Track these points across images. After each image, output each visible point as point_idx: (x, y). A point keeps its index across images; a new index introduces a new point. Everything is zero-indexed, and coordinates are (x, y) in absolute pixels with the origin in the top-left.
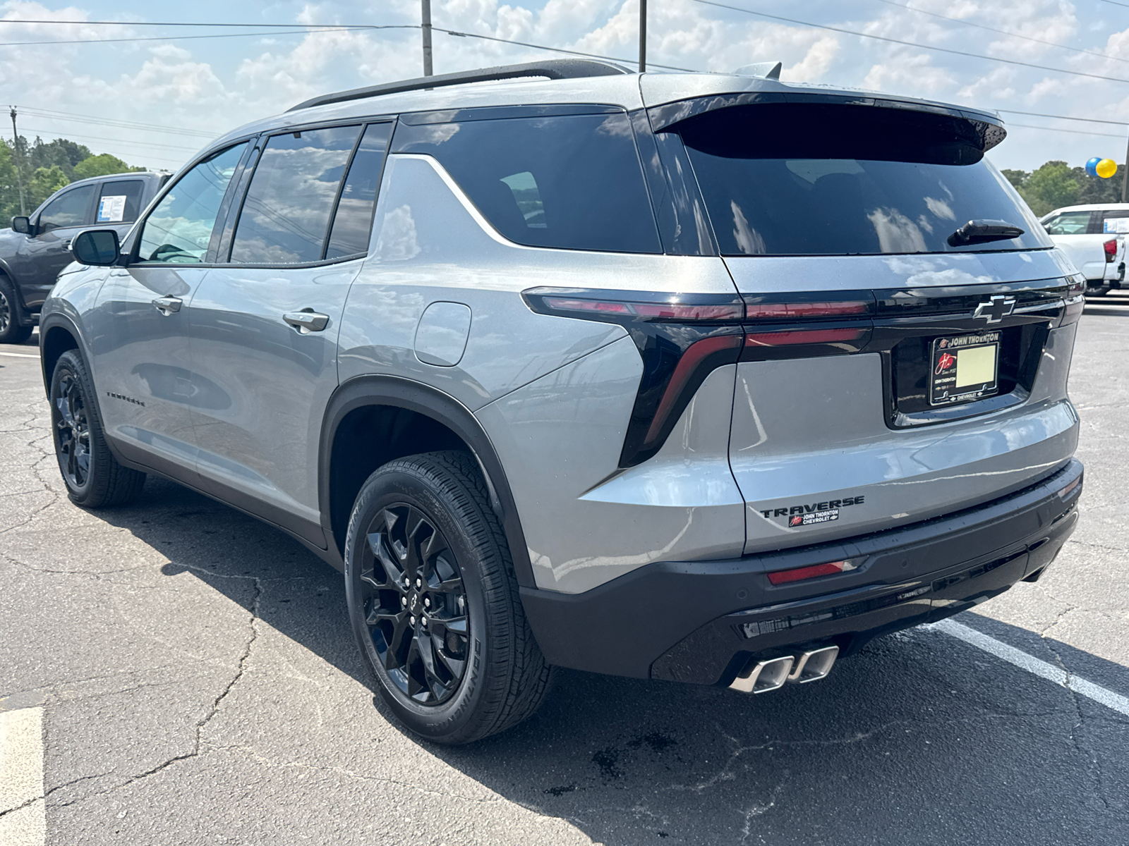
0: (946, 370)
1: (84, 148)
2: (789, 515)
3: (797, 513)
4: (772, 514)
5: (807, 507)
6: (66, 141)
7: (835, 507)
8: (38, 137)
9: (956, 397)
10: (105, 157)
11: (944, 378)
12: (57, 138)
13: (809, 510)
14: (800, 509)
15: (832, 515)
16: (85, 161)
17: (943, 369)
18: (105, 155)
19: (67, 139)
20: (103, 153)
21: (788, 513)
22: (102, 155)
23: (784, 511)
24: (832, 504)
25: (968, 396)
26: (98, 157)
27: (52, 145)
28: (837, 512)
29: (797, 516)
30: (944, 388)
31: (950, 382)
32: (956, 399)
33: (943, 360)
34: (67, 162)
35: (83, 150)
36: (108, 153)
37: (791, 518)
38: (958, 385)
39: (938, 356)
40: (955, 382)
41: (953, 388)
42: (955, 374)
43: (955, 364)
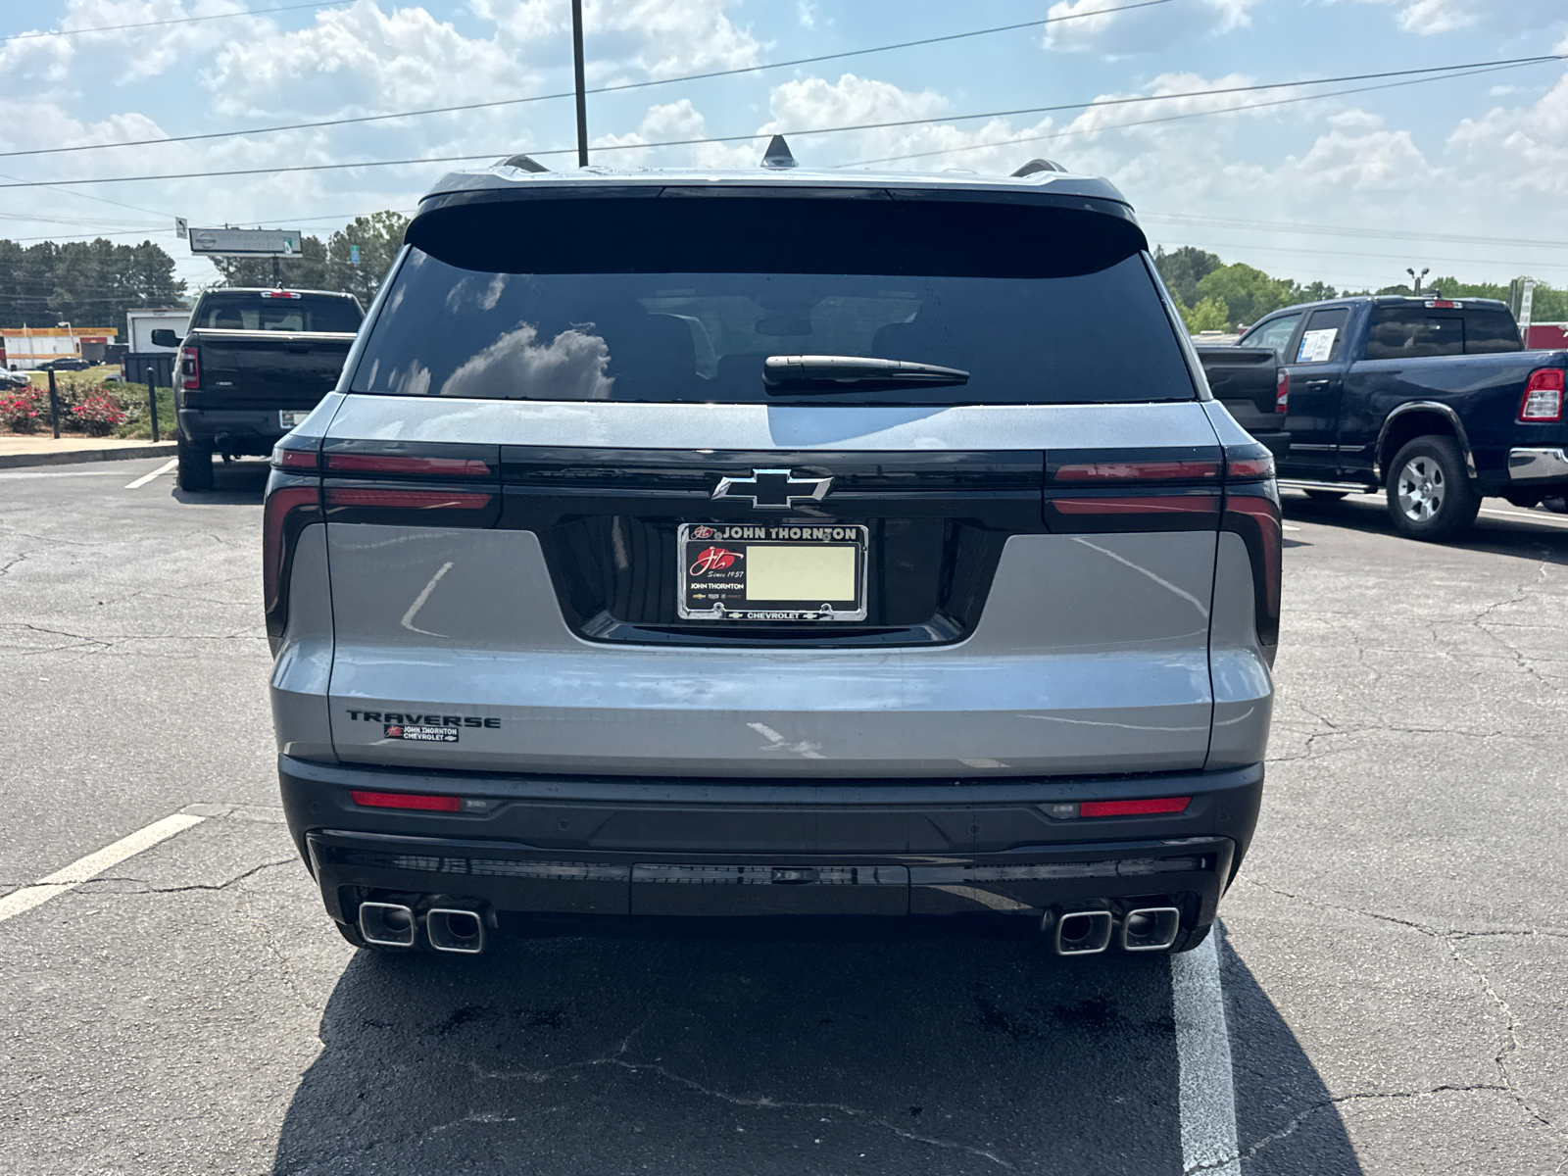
0: (718, 571)
1: (1214, 257)
2: (384, 722)
3: (394, 722)
4: (361, 717)
5: (409, 718)
6: (1193, 250)
7: (451, 725)
8: (1159, 246)
9: (744, 614)
10: (1239, 269)
11: (716, 582)
12: (1182, 246)
13: (414, 722)
14: (400, 718)
15: (447, 735)
16: (1212, 273)
17: (708, 570)
18: (1239, 264)
19: (1195, 247)
20: (1236, 263)
21: (383, 718)
22: (1235, 265)
23: (377, 717)
24: (447, 721)
25: (775, 616)
26: (1231, 268)
27: (1176, 255)
28: (455, 732)
29: (395, 726)
30: (714, 596)
31: (729, 590)
32: (743, 617)
33: (707, 556)
34: (1189, 276)
35: (1212, 260)
36: (1243, 262)
37: (387, 727)
38: (749, 597)
39: (696, 550)
40: (744, 591)
41: (738, 599)
42: (743, 580)
43: (741, 565)
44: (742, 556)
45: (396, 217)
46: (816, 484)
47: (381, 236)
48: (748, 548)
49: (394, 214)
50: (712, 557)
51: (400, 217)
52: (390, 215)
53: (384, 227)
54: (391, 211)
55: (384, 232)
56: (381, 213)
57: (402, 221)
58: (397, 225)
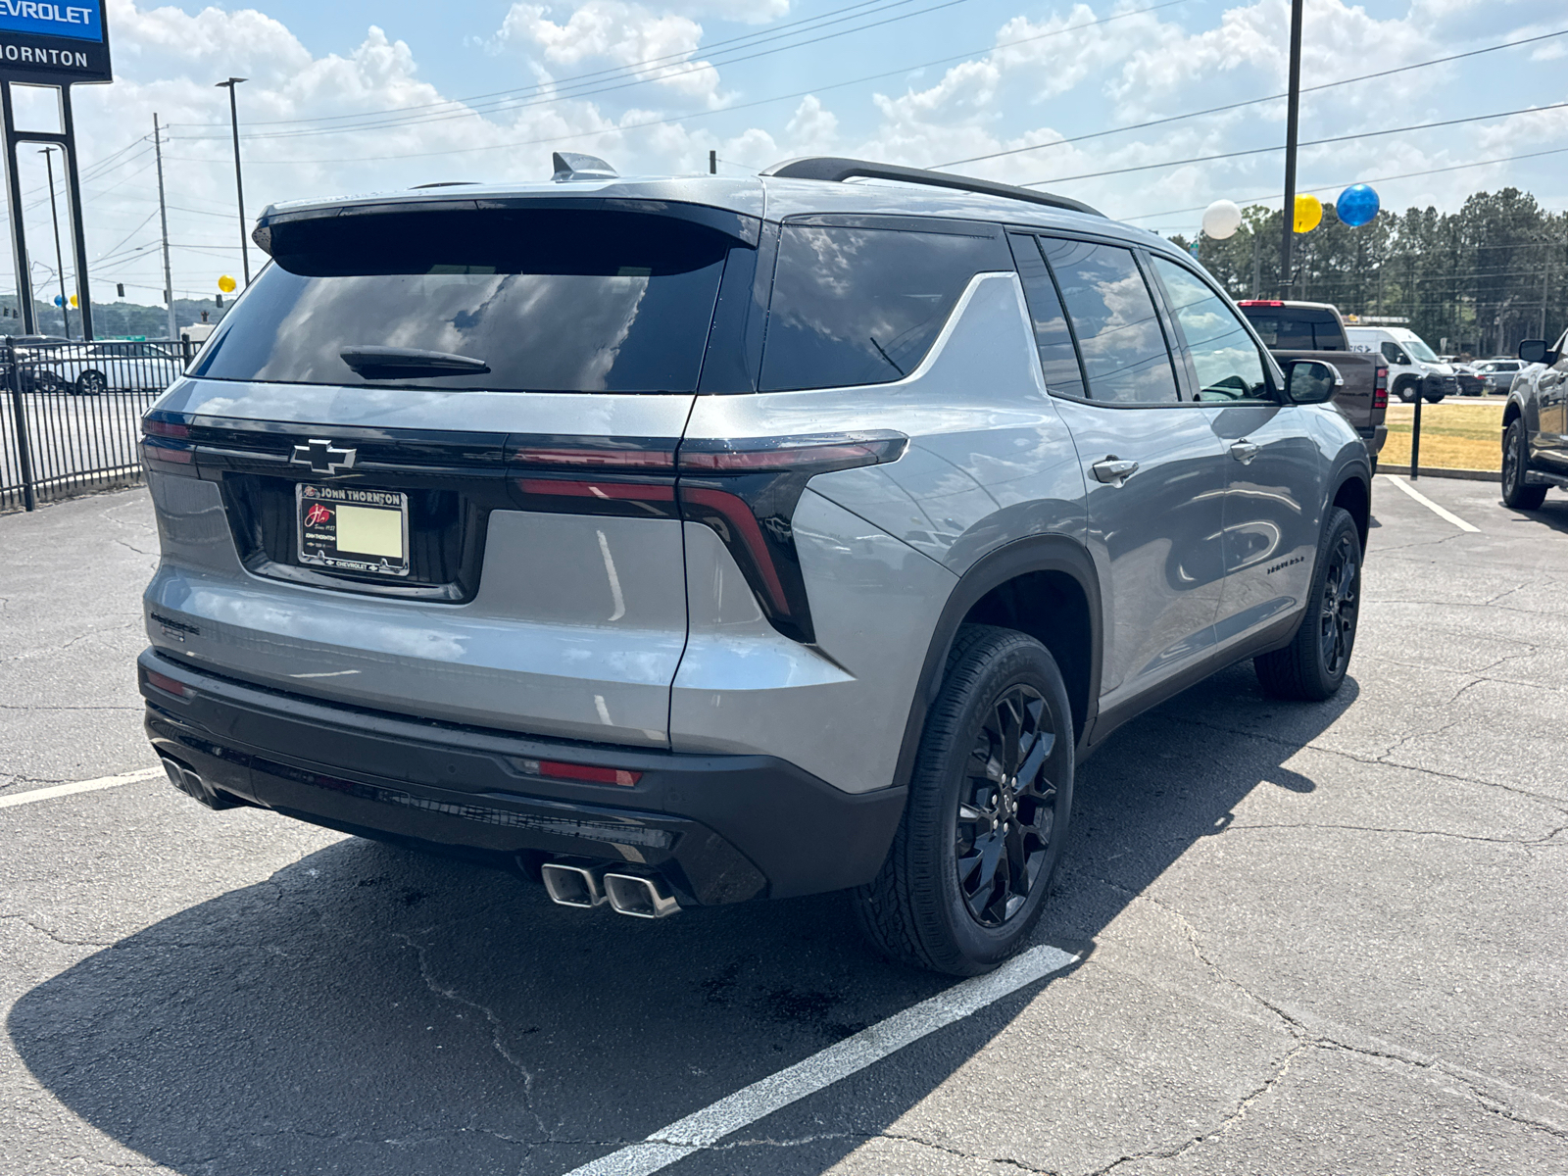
0: (320, 524)
9: (335, 562)
11: (319, 534)
17: (315, 523)
25: (352, 565)
30: (319, 545)
31: (327, 540)
32: (335, 564)
33: (315, 511)
38: (339, 548)
39: (308, 505)
40: (335, 543)
41: (331, 549)
42: (334, 534)
43: (332, 520)
44: (333, 512)
45: (1263, 212)
46: (345, 454)
47: (1247, 230)
48: (338, 507)
49: (1261, 208)
50: (317, 512)
51: (1267, 211)
52: (1257, 209)
53: (1250, 222)
54: (1258, 206)
55: (1250, 227)
56: (1248, 208)
57: (1270, 214)
58: (1263, 219)
